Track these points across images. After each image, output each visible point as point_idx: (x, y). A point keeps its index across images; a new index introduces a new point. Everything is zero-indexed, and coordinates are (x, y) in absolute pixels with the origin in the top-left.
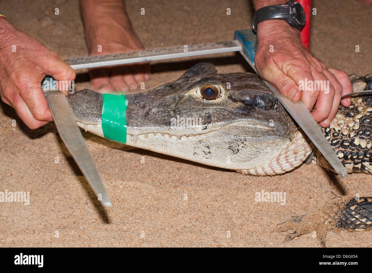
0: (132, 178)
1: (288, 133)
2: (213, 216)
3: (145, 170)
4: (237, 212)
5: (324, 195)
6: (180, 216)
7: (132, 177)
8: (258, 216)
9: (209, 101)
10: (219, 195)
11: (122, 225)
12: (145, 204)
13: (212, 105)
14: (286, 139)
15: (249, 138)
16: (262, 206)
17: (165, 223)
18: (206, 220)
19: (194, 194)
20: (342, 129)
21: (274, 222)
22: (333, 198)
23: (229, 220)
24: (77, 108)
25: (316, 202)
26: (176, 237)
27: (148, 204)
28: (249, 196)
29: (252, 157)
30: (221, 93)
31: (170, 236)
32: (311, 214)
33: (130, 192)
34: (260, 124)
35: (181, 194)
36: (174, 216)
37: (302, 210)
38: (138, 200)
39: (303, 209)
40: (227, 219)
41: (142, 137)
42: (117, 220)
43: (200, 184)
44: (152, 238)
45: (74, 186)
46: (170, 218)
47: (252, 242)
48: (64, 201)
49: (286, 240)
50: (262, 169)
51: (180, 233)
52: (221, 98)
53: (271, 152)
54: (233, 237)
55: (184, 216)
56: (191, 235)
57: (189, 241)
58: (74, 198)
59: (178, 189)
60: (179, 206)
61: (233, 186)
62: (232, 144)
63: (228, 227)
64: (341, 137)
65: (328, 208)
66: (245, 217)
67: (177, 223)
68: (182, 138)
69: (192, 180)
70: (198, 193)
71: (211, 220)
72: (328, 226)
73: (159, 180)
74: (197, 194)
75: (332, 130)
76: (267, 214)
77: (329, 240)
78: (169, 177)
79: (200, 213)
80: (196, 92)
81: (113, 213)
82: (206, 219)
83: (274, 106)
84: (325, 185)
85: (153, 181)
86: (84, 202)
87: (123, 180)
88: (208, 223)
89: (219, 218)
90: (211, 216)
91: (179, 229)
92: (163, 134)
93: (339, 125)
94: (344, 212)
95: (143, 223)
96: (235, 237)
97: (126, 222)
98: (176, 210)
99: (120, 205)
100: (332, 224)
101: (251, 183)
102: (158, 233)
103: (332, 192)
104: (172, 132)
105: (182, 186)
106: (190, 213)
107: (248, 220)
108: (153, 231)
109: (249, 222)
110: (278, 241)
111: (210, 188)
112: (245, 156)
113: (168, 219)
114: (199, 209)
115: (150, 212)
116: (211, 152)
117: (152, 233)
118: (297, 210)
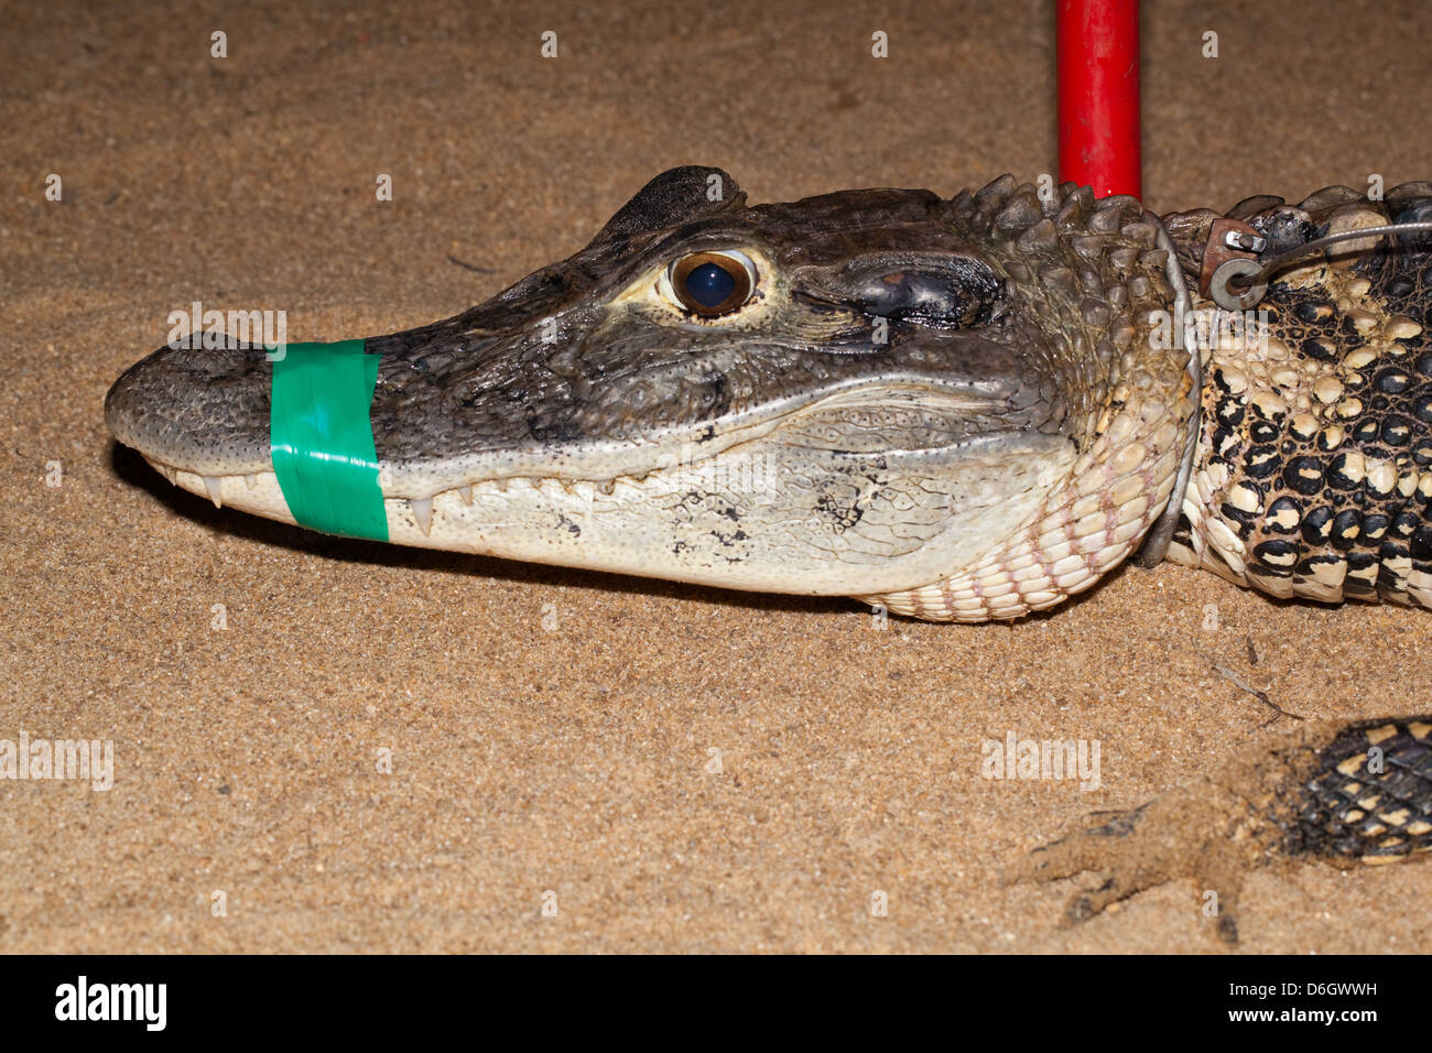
0: (416, 668)
1: (1059, 413)
2: (759, 821)
3: (471, 629)
4: (861, 800)
5: (1227, 709)
6: (621, 829)
7: (417, 662)
8: (950, 816)
9: (715, 322)
10: (787, 729)
11: (374, 879)
12: (471, 783)
13: (729, 335)
14: (1053, 441)
15: (899, 453)
16: (968, 770)
17: (557, 863)
18: (732, 843)
19: (679, 726)
20: (1289, 410)
21: (1018, 841)
22: (1266, 719)
23: (827, 835)
24: (167, 414)
25: (1193, 741)
26: (603, 923)
27: (485, 779)
28: (913, 726)
29: (923, 532)
30: (757, 280)
31: (580, 921)
32: (1174, 800)
33: (410, 729)
34: (939, 391)
35: (625, 728)
36: (596, 830)
37: (1134, 779)
38: (445, 766)
39: (1140, 773)
40: (819, 834)
41: (450, 504)
42: (355, 859)
43: (704, 683)
44: (505, 931)
45: (171, 712)
46: (578, 841)
47: (926, 931)
48: (131, 784)
49: (1070, 921)
50: (970, 583)
51: (622, 907)
52: (761, 302)
53: (1000, 503)
54: (846, 916)
55: (640, 827)
56: (668, 913)
57: (661, 938)
58: (173, 767)
59: (614, 708)
60: (617, 785)
61: (843, 686)
62: (828, 490)
63: (824, 871)
64: (1289, 442)
65: (1244, 771)
66: (897, 820)
67: (611, 860)
68: (618, 487)
69: (672, 666)
70: (696, 724)
71: (754, 838)
72: (1248, 850)
73: (533, 672)
74: (693, 729)
75: (1246, 412)
76: (990, 803)
77: (1255, 908)
78: (576, 656)
79: (708, 811)
80: (656, 287)
81: (340, 828)
82: (733, 838)
83: (990, 308)
84: (1228, 667)
85: (505, 677)
86: (216, 784)
87: (381, 680)
88: (740, 856)
89: (787, 832)
90: (754, 823)
91: (618, 885)
92: (537, 481)
93: (1276, 391)
94: (1314, 787)
95: (464, 869)
96: (855, 914)
97: (393, 864)
98: (606, 802)
99: (368, 792)
100: (1264, 838)
101: (918, 670)
102: (531, 909)
103: (1261, 695)
104: (571, 469)
105: (630, 696)
106: (662, 813)
107: (909, 836)
108: (509, 899)
109: (915, 844)
110: (1037, 922)
111: (747, 698)
112: (889, 534)
113: (572, 845)
114: (702, 796)
115: (493, 819)
116: (747, 533)
117: (505, 909)
118: (1116, 778)
